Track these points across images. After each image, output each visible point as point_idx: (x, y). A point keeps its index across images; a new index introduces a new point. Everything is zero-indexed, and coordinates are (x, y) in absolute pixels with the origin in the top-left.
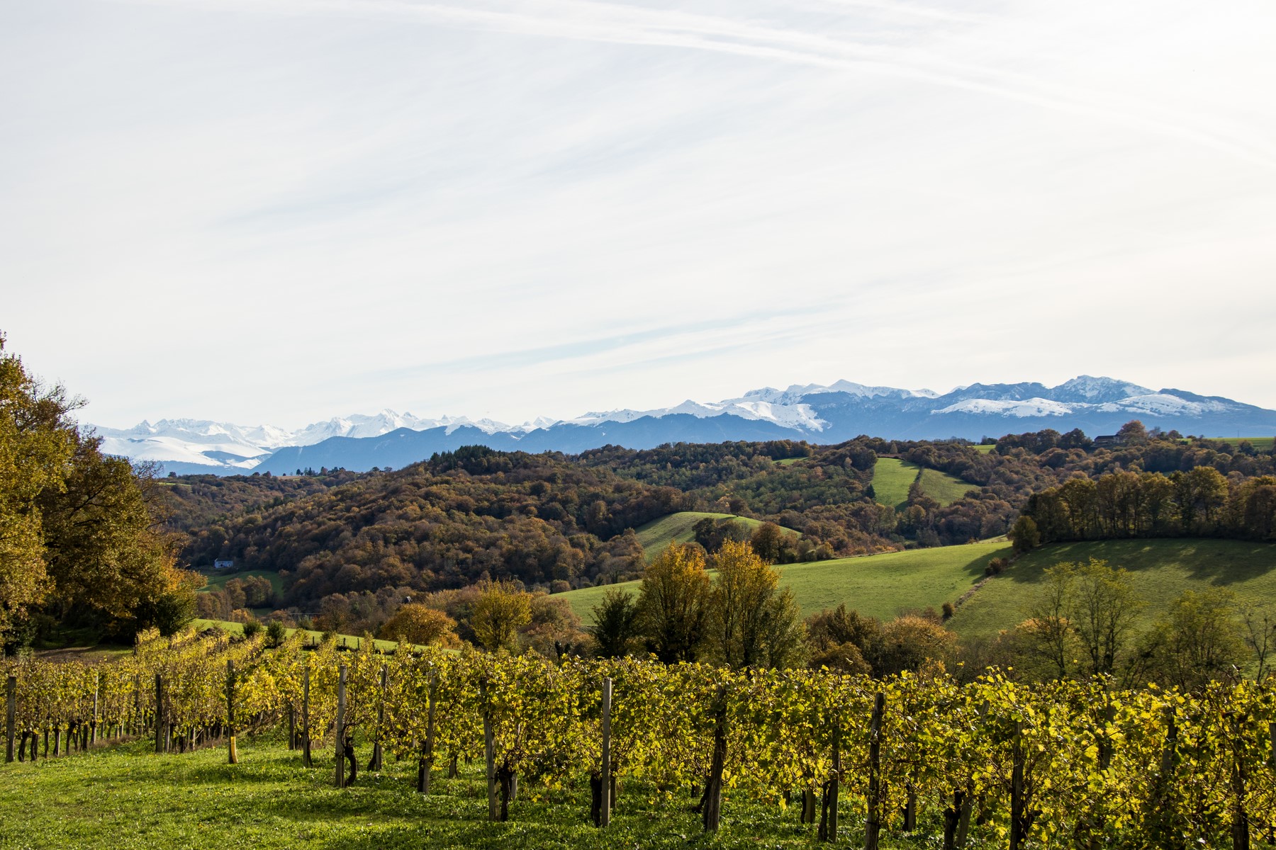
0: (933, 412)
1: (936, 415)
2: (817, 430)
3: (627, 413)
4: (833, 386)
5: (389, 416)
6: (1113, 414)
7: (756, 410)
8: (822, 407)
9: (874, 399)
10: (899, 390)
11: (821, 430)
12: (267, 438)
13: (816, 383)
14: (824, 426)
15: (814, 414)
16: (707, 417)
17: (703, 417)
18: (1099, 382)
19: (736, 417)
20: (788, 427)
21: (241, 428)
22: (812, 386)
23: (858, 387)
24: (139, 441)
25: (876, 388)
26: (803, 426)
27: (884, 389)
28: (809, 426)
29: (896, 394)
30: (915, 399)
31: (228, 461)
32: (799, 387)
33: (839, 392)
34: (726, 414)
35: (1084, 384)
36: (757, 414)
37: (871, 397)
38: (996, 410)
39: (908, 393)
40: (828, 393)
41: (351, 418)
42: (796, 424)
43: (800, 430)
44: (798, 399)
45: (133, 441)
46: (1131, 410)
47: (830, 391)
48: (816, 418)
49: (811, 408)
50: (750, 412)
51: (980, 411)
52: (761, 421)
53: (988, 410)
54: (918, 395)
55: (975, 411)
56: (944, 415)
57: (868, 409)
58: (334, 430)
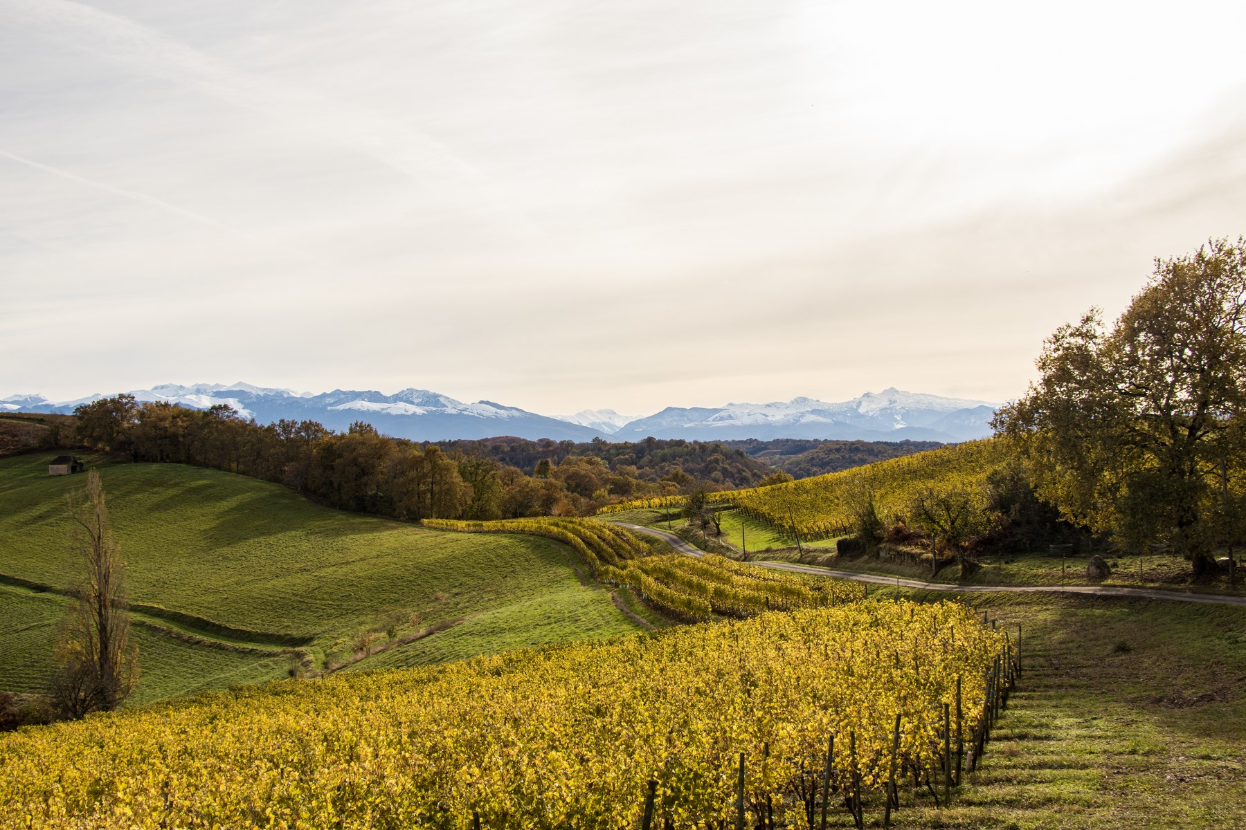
4: (234, 386)
6: (455, 415)
8: (247, 401)
9: (264, 397)
18: (422, 393)
27: (271, 390)
30: (294, 398)
35: (412, 394)
37: (262, 395)
40: (233, 391)
46: (465, 413)
49: (239, 402)
57: (281, 404)
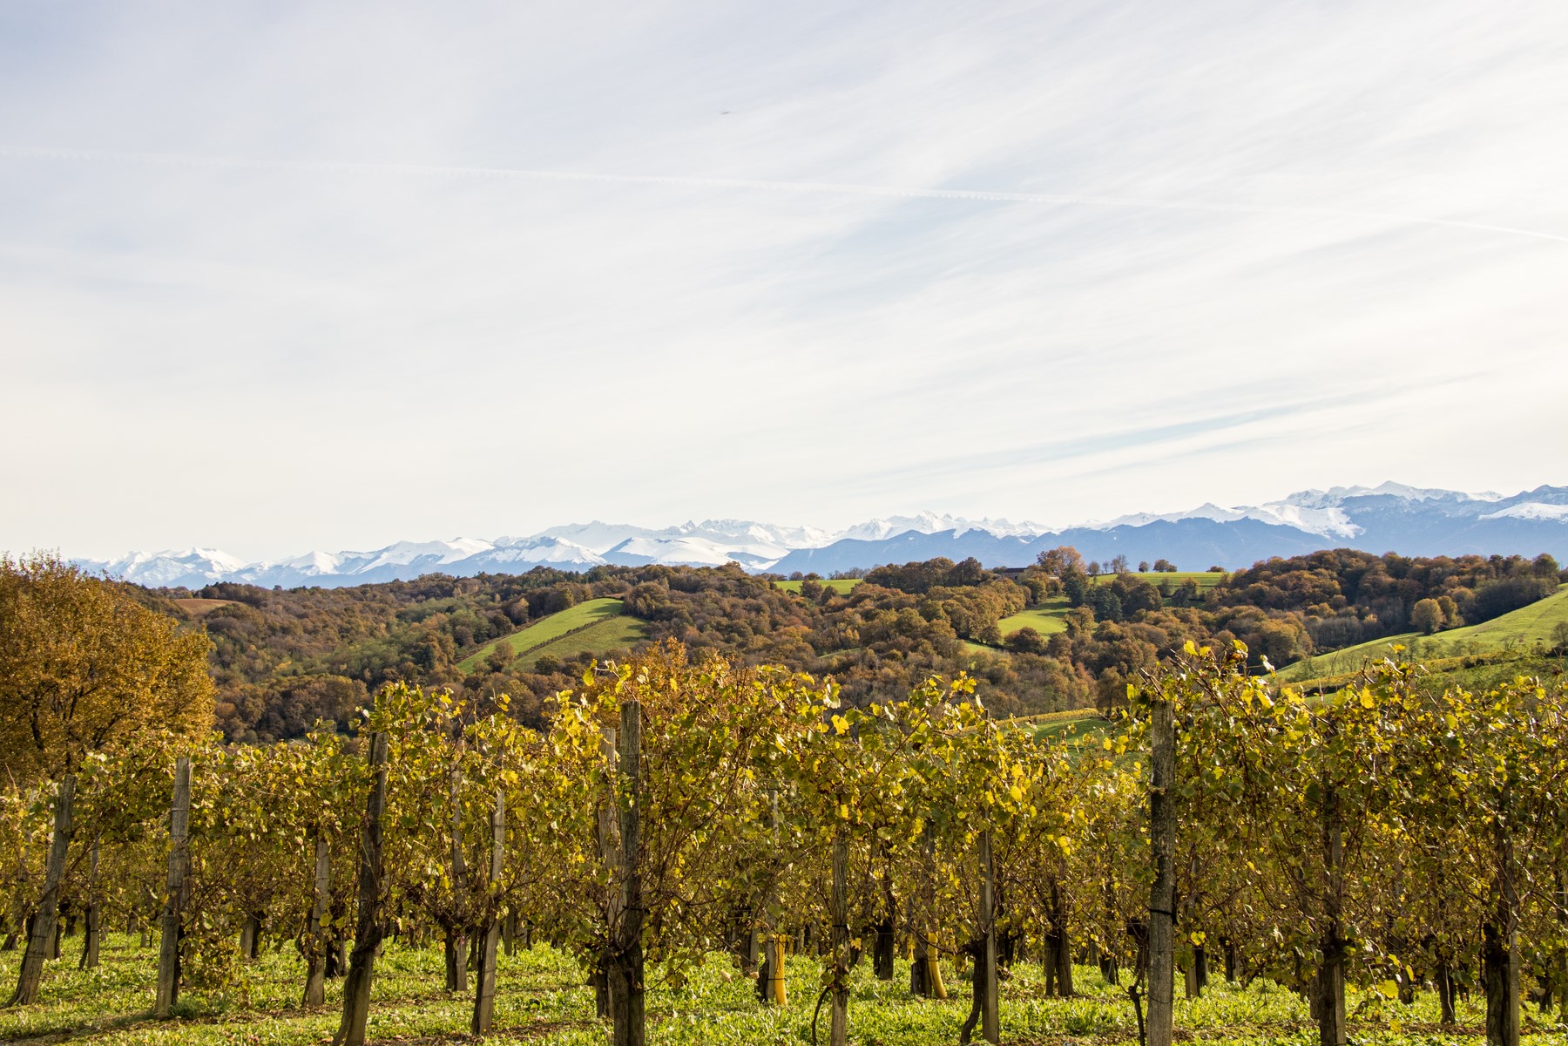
0: (1481, 517)
1: (1483, 520)
2: (1347, 537)
3: (1142, 516)
4: (1378, 489)
5: (927, 518)
7: (1280, 514)
8: (1356, 511)
9: (1425, 503)
10: (1455, 493)
11: (1352, 536)
12: (807, 539)
13: (1361, 485)
14: (1356, 533)
15: (1345, 519)
16: (1226, 522)
17: (1222, 522)
19: (1257, 522)
20: (1313, 532)
21: (784, 529)
22: (1355, 488)
23: (1407, 489)
24: (666, 542)
25: (1428, 491)
26: (1332, 533)
27: (1437, 492)
28: (1339, 532)
29: (1450, 498)
30: (1471, 502)
31: (751, 563)
32: (1342, 489)
33: (1385, 495)
34: (1246, 518)
36: (1280, 518)
37: (1422, 500)
38: (1552, 516)
39: (1465, 495)
40: (1373, 496)
41: (890, 520)
42: (1325, 529)
43: (1327, 537)
44: (1338, 502)
45: (660, 541)
47: (1375, 493)
48: (1348, 523)
49: (1343, 513)
50: (1273, 516)
51: (1533, 516)
52: (1284, 526)
53: (1543, 516)
54: (1477, 498)
55: (1528, 516)
56: (1493, 520)
58: (873, 532)
